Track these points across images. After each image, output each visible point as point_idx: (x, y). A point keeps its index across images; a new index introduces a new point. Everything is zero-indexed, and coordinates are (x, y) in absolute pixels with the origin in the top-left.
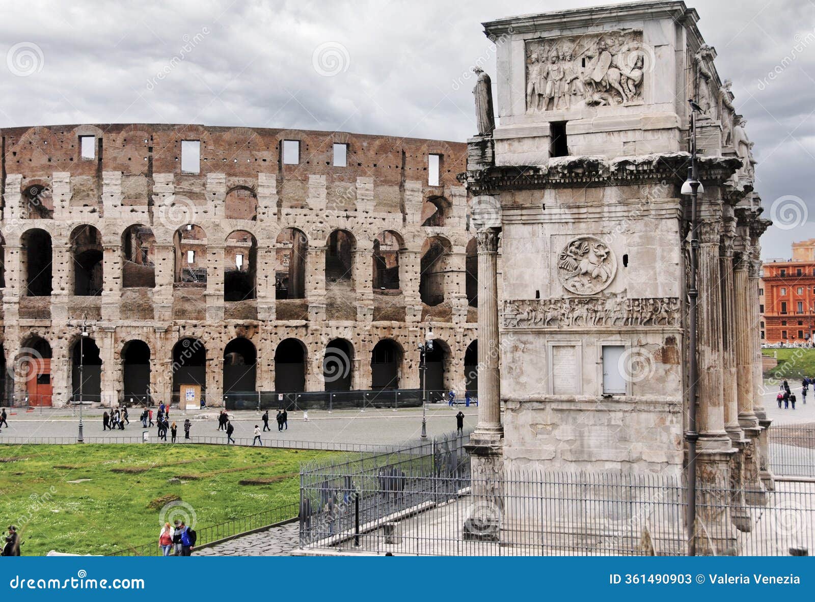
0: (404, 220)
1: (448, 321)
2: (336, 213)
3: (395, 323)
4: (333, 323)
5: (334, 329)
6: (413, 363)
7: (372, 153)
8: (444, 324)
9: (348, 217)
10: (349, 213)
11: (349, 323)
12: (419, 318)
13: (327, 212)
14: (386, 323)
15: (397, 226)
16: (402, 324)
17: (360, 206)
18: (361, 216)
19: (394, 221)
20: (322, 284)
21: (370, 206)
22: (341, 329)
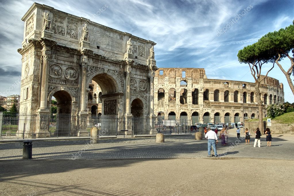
0: (176, 85)
1: (187, 107)
2: (160, 85)
3: (174, 108)
4: (159, 108)
5: (160, 109)
6: (178, 117)
7: (168, 72)
8: (186, 108)
9: (163, 86)
10: (163, 85)
11: (163, 108)
12: (179, 107)
13: (158, 85)
14: (172, 108)
15: (174, 87)
16: (175, 108)
17: (165, 83)
18: (165, 85)
19: (173, 86)
20: (157, 100)
21: (168, 83)
22: (161, 109)
